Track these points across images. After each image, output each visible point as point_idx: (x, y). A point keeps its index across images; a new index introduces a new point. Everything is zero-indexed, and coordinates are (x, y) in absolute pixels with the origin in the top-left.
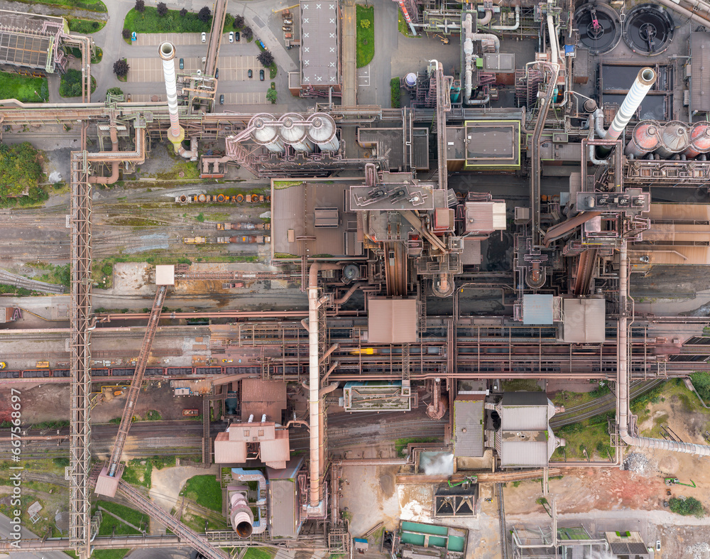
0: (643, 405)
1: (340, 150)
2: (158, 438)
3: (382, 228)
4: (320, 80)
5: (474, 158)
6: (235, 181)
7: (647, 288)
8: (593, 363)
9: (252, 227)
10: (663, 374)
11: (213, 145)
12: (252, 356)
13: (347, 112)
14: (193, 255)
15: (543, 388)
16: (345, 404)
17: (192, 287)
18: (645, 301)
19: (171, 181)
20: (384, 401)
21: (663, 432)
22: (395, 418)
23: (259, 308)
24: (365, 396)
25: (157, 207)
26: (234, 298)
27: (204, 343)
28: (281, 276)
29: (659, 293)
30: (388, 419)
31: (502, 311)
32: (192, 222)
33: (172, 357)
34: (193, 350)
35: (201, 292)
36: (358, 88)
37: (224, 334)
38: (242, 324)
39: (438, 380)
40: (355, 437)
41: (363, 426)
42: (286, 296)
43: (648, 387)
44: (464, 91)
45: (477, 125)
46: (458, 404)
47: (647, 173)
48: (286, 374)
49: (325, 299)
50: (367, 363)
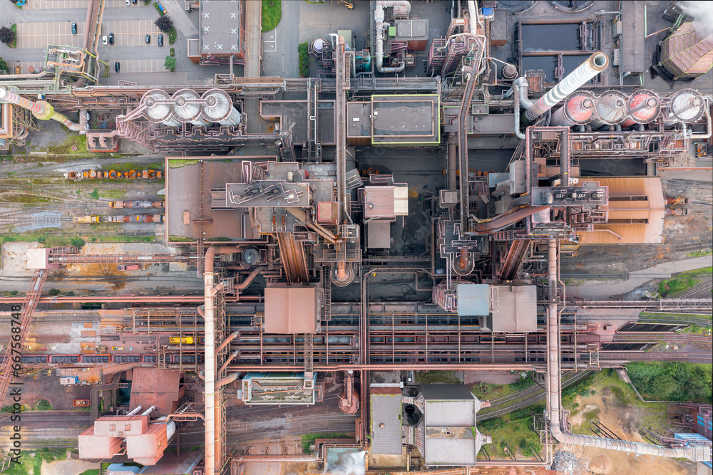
0: (571, 398)
1: (241, 125)
2: (48, 429)
3: (268, 219)
4: (220, 48)
5: (381, 136)
6: (131, 155)
7: (573, 268)
8: (515, 352)
9: (149, 205)
10: (595, 364)
11: (108, 116)
12: (148, 343)
13: (247, 85)
14: (87, 234)
15: (462, 380)
16: (245, 395)
17: (86, 269)
18: (571, 284)
19: (63, 155)
20: (286, 394)
21: (595, 428)
22: (302, 411)
23: (157, 292)
24: (265, 389)
25: (49, 183)
26: (130, 281)
27: (93, 330)
28: (179, 258)
29: (587, 275)
30: (294, 412)
31: (414, 296)
32: (86, 199)
33: (59, 344)
34: (81, 337)
35: (95, 274)
36: (263, 54)
37: (119, 320)
38: (138, 310)
39: (351, 372)
40: (259, 432)
41: (267, 420)
42: (185, 279)
43: (576, 378)
44: (375, 59)
45: (385, 99)
46: (374, 398)
47: (578, 146)
48: (183, 363)
49: (222, 285)
50: (271, 353)
